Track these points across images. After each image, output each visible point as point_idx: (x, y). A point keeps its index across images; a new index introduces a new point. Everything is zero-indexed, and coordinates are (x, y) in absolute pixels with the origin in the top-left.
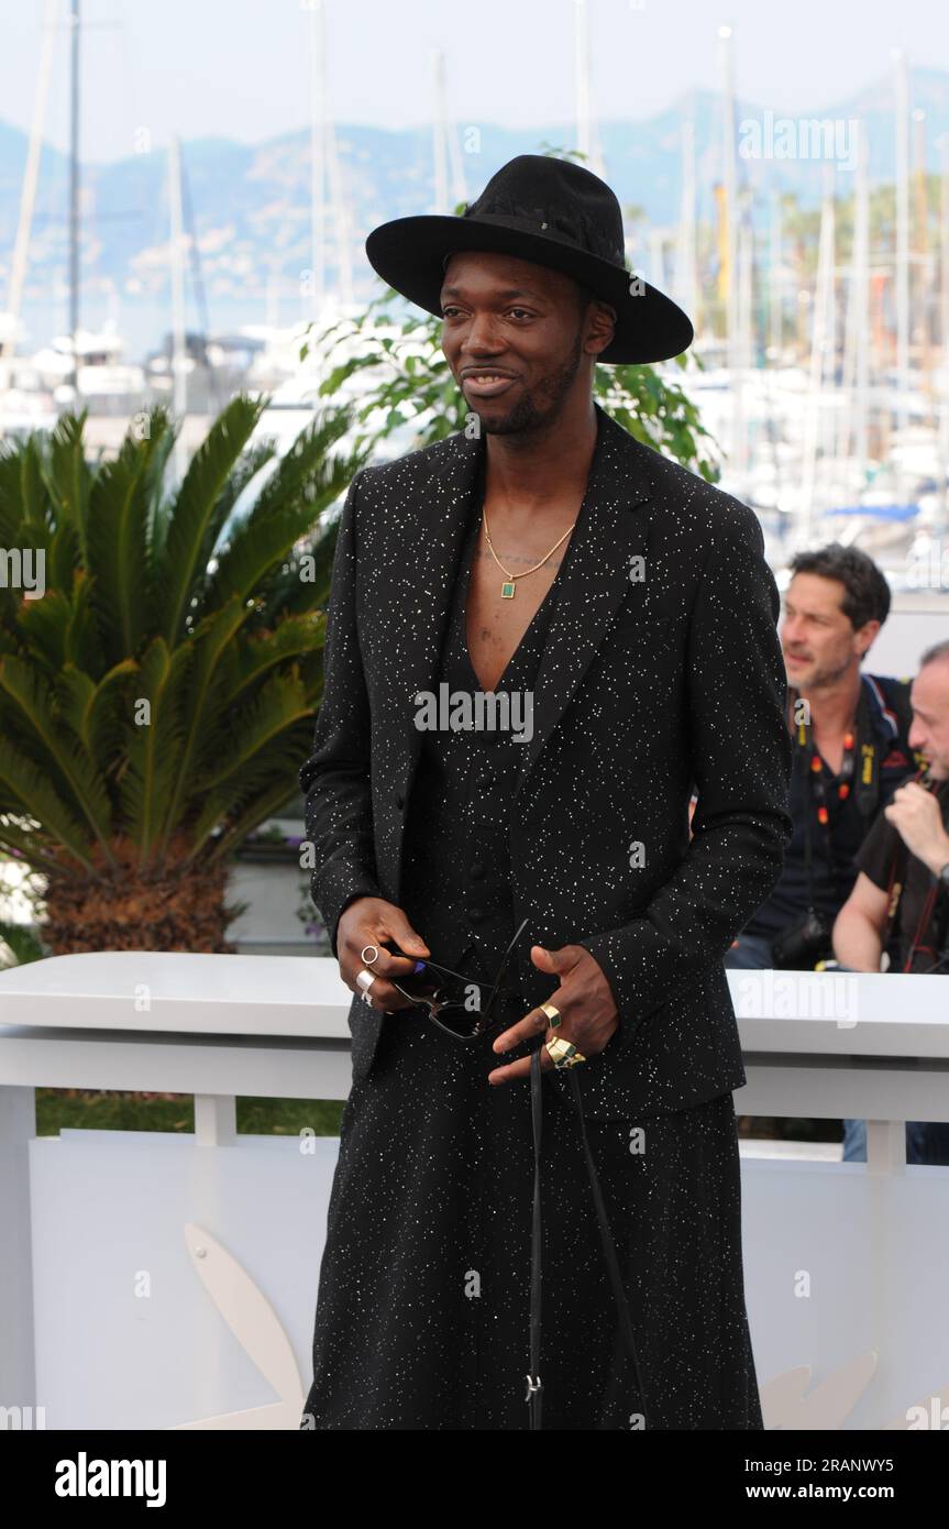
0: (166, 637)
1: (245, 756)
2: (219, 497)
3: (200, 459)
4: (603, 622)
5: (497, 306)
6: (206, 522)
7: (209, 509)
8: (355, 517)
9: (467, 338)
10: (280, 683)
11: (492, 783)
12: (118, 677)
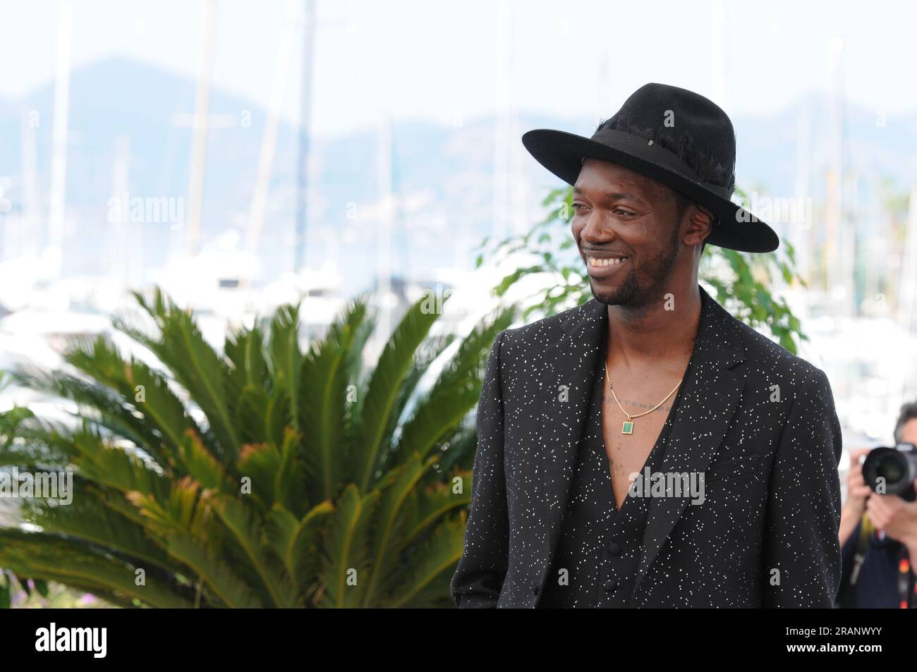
0: (359, 485)
1: (421, 584)
2: (407, 373)
3: (393, 345)
4: (707, 455)
5: (608, 204)
6: (395, 395)
7: (398, 384)
8: (500, 367)
9: (585, 225)
10: (450, 526)
11: (616, 588)
12: (318, 516)
